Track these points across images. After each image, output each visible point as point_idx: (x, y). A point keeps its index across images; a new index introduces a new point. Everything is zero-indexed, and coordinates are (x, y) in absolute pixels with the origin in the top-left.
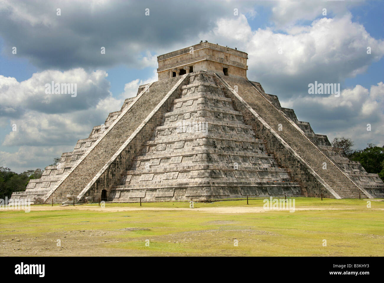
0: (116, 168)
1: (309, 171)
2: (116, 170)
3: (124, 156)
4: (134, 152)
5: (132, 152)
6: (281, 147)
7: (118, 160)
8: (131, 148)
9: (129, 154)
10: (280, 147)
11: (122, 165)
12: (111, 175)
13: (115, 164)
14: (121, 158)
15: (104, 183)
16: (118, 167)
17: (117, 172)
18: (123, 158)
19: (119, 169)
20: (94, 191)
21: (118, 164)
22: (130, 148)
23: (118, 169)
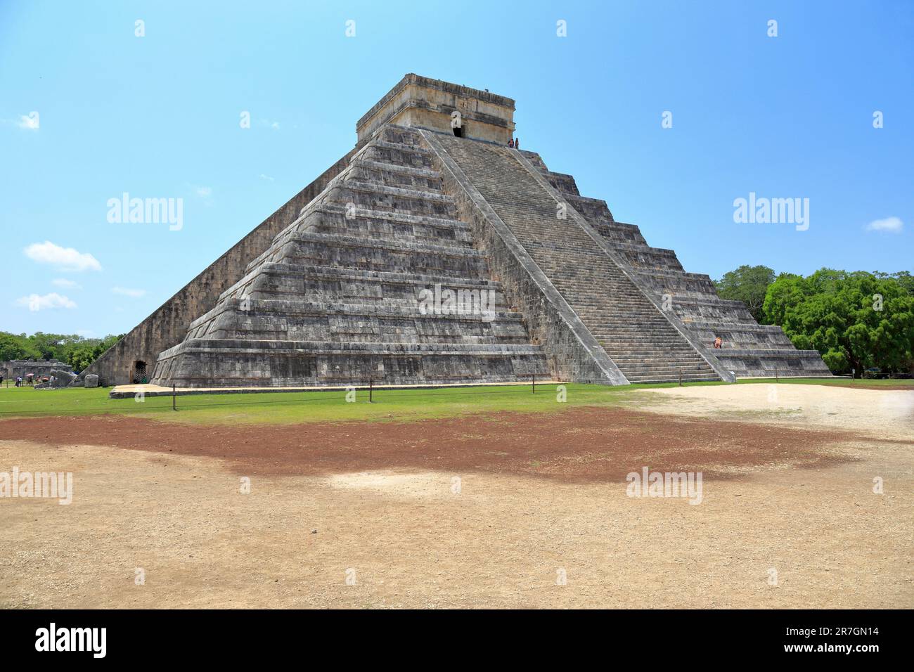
0: (173, 318)
1: (560, 315)
2: (173, 323)
3: (193, 294)
4: (220, 286)
5: (214, 286)
6: (513, 263)
7: (178, 301)
8: (212, 278)
9: (208, 290)
10: (511, 262)
11: (189, 312)
12: (159, 332)
13: (170, 310)
14: (186, 297)
15: (140, 347)
16: (177, 316)
17: (175, 325)
18: (192, 297)
19: (181, 319)
20: (111, 364)
21: (177, 310)
22: (210, 278)
23: (177, 320)
